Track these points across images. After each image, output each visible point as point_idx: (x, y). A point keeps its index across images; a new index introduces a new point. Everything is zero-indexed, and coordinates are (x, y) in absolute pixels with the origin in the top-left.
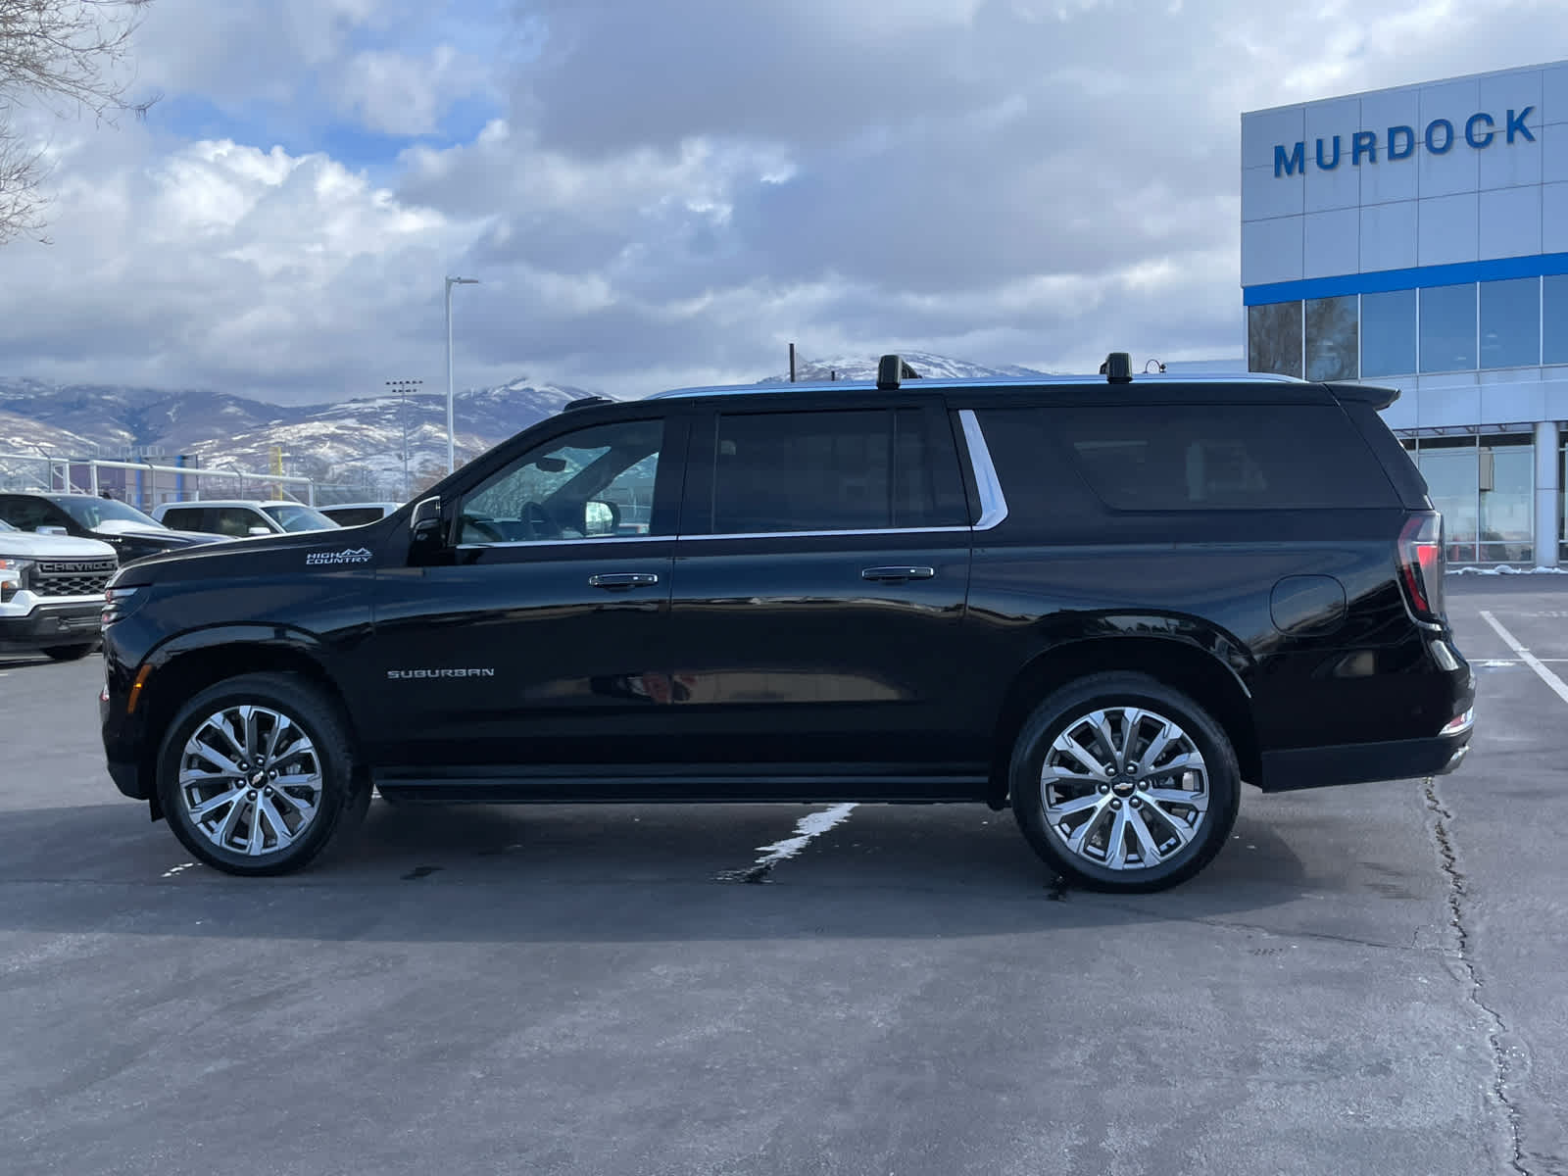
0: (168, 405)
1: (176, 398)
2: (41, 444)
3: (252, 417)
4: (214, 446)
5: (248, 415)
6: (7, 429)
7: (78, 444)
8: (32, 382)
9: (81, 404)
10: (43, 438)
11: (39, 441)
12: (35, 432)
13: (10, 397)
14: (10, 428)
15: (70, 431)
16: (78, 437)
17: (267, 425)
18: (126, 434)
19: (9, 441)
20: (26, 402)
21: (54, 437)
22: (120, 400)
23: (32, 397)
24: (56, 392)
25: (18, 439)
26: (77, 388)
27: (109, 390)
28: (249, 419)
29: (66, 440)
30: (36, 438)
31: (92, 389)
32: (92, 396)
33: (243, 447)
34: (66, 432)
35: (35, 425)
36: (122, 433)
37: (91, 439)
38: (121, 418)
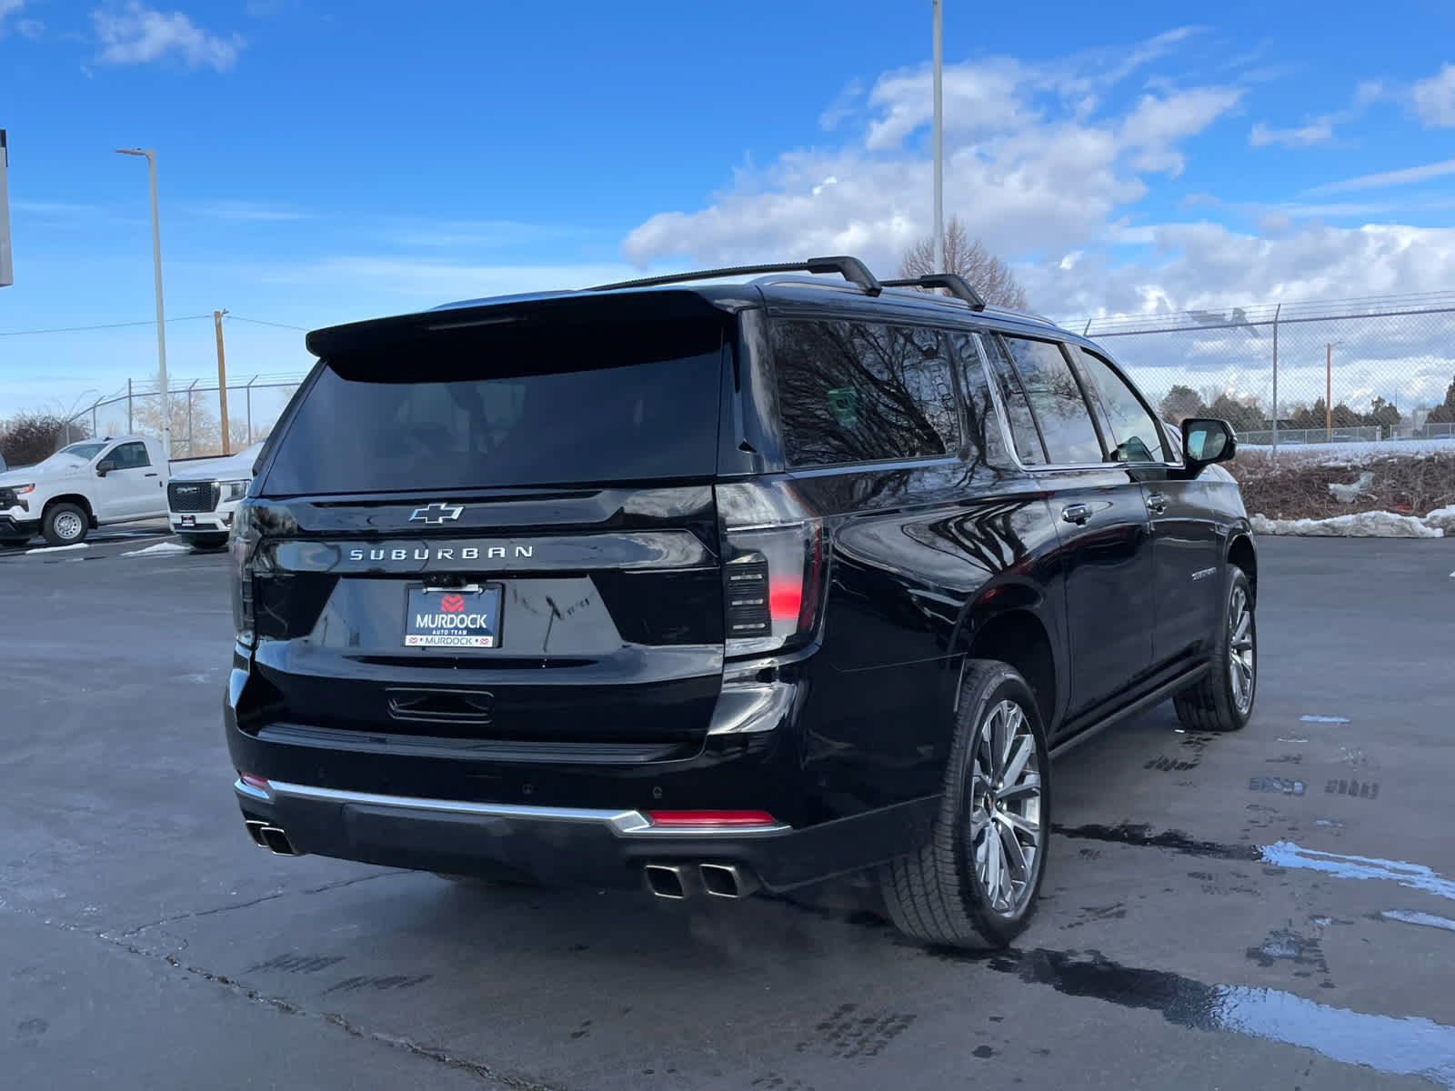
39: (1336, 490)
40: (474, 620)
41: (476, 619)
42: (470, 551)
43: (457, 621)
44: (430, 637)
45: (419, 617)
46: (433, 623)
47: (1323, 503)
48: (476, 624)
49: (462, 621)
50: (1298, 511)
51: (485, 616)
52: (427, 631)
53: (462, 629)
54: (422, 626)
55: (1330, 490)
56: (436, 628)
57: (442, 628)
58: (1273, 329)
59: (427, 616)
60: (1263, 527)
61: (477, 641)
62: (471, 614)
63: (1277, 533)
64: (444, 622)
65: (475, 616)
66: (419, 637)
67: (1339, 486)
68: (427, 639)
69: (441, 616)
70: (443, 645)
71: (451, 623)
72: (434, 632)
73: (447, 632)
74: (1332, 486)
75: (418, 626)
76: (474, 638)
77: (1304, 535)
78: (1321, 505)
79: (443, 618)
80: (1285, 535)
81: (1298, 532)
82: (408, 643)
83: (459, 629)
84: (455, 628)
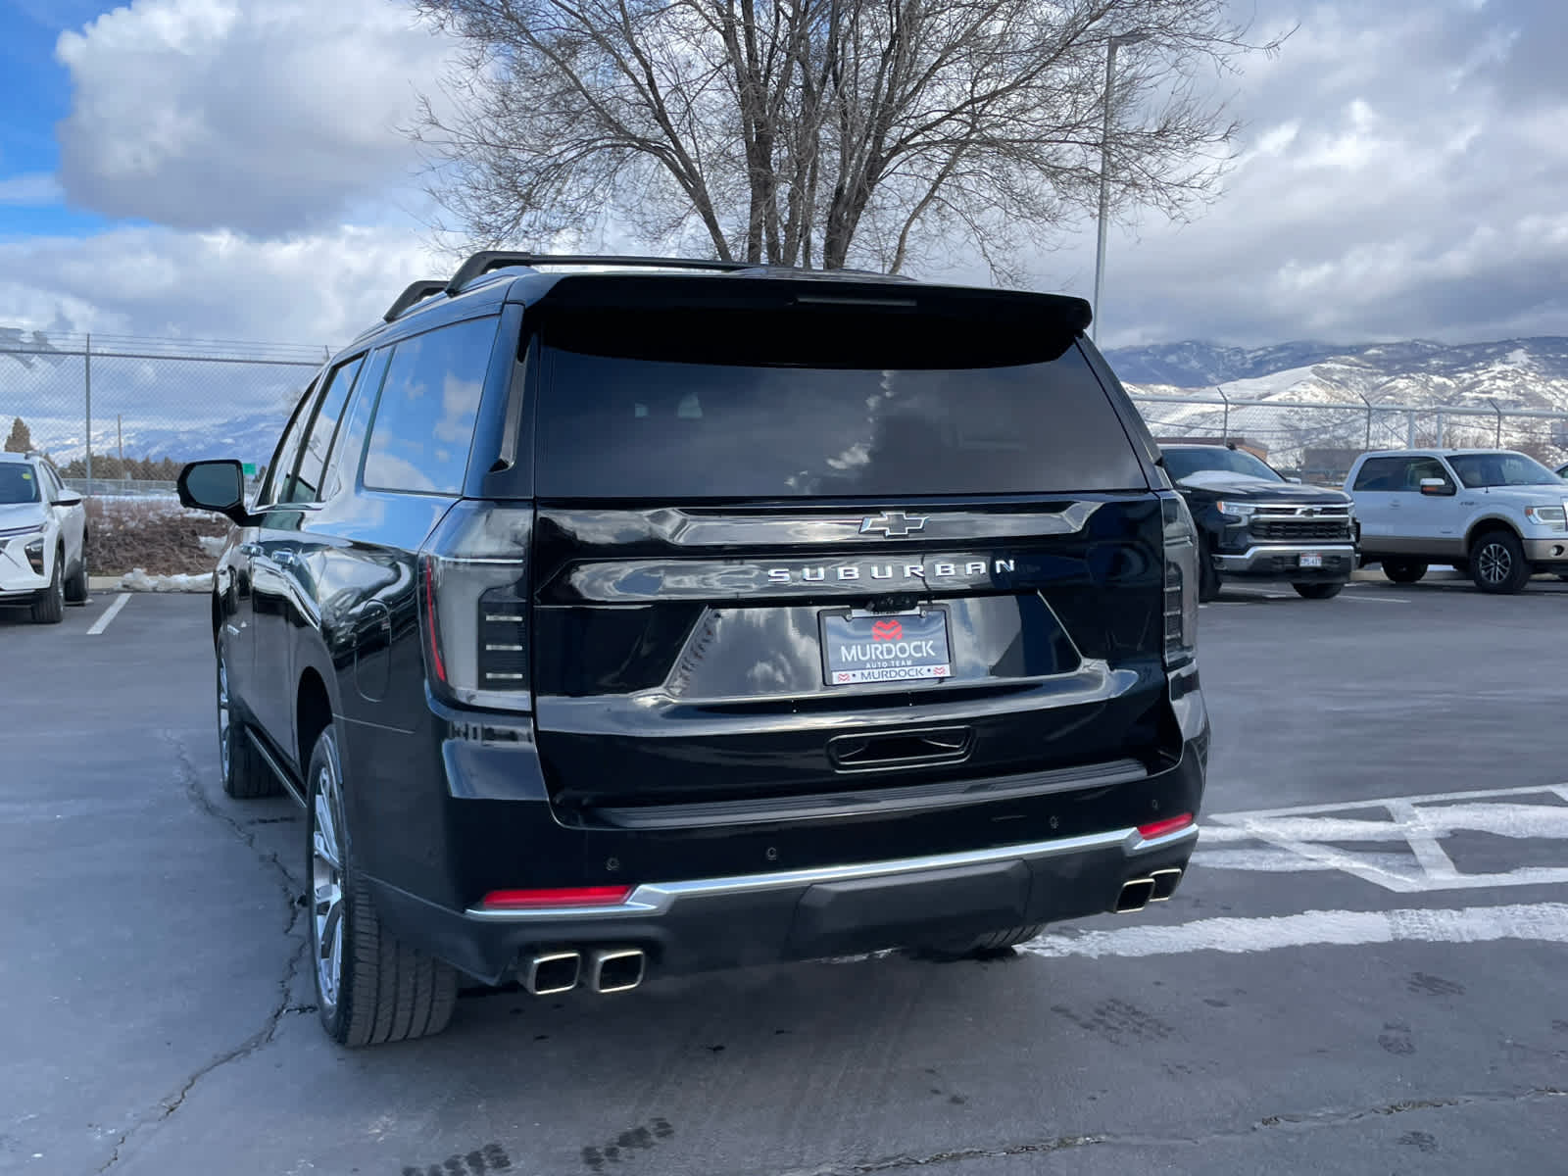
39: (207, 544)
40: (918, 649)
41: (921, 647)
42: (947, 567)
43: (896, 650)
44: (866, 672)
45: (842, 648)
46: (864, 655)
47: (192, 557)
48: (922, 652)
49: (903, 649)
50: (165, 565)
51: (929, 643)
52: (859, 665)
53: (905, 659)
54: (850, 659)
55: (200, 543)
56: (871, 661)
57: (878, 660)
58: (84, 361)
59: (853, 647)
60: (141, 583)
61: (929, 670)
62: (913, 640)
63: (158, 589)
64: (878, 652)
65: (918, 643)
66: (850, 673)
67: (211, 540)
68: (863, 674)
69: (873, 646)
70: (885, 679)
71: (889, 652)
72: (868, 666)
73: (885, 664)
74: (202, 539)
75: (844, 659)
76: (924, 668)
77: (190, 592)
78: (191, 560)
79: (876, 649)
80: (168, 592)
81: (183, 588)
82: (835, 682)
83: (901, 659)
84: (896, 658)
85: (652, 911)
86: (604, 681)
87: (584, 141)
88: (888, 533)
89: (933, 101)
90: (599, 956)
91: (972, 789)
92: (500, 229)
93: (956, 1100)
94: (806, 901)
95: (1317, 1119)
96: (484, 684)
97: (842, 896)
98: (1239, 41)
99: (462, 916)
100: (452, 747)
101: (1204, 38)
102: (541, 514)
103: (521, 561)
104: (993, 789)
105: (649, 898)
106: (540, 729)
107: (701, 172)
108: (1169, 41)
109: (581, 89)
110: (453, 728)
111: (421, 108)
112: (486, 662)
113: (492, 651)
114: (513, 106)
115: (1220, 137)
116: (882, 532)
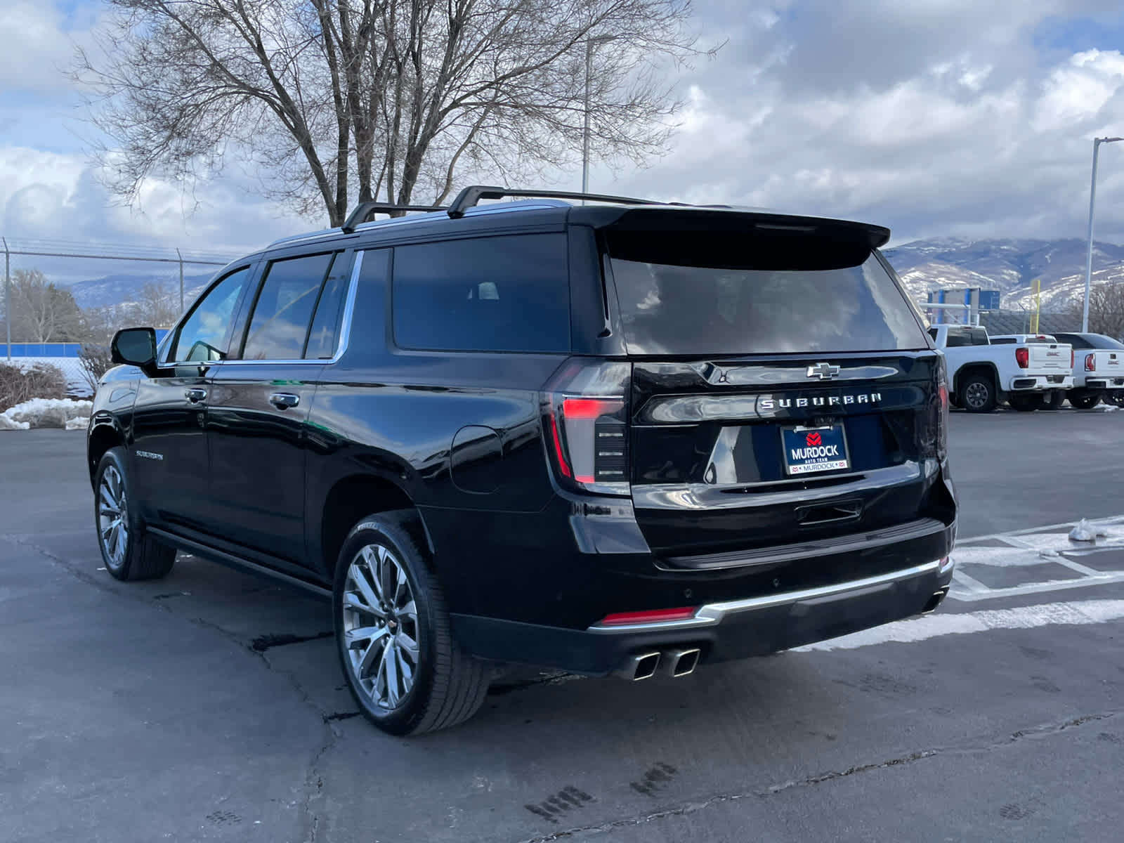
0: (1045, 251)
1: (1054, 244)
2: (957, 282)
3: (1108, 256)
4: (1078, 279)
5: (1106, 255)
6: (935, 273)
7: (981, 281)
8: (954, 239)
9: (986, 253)
10: (959, 278)
11: (955, 280)
12: (954, 274)
13: (940, 250)
14: (939, 271)
15: (977, 272)
16: (982, 277)
17: (1120, 262)
18: (1015, 273)
19: (937, 280)
20: (950, 253)
21: (966, 277)
22: (1013, 249)
23: (954, 249)
24: (969, 246)
25: (943, 279)
26: (984, 242)
27: (1005, 242)
28: (1106, 259)
29: (974, 279)
30: (953, 277)
31: (993, 242)
32: (993, 247)
33: (1100, 280)
34: (973, 273)
35: (954, 269)
36: (1011, 272)
37: (990, 277)
38: (1012, 262)
40: (830, 450)
43: (819, 452)
44: (805, 466)
45: (793, 451)
46: (804, 454)
48: (832, 452)
49: (822, 451)
51: (836, 446)
52: (801, 461)
53: (824, 457)
54: (797, 458)
56: (807, 459)
57: (811, 458)
59: (798, 450)
61: (836, 464)
62: (827, 445)
64: (811, 453)
65: (829, 447)
66: (798, 466)
69: (808, 449)
70: (815, 470)
71: (816, 453)
72: (806, 462)
73: (815, 461)
75: (794, 458)
76: (834, 462)
79: (809, 451)
82: (792, 473)
83: (822, 457)
84: (819, 457)
85: (711, 622)
86: (647, 476)
87: (210, 88)
88: (822, 377)
89: (476, 75)
90: (677, 653)
91: (869, 538)
92: (151, 151)
93: (830, 738)
94: (793, 613)
95: (1041, 731)
96: (598, 478)
97: (813, 607)
98: (691, 47)
99: (585, 632)
100: (576, 522)
101: (666, 43)
102: (637, 365)
103: (622, 397)
104: (881, 537)
105: (710, 613)
106: (636, 507)
107: (305, 117)
108: (644, 44)
109: (203, 48)
110: (575, 505)
111: (78, 56)
112: (600, 463)
113: (602, 456)
114: (149, 58)
115: (668, 111)
116: (818, 376)
